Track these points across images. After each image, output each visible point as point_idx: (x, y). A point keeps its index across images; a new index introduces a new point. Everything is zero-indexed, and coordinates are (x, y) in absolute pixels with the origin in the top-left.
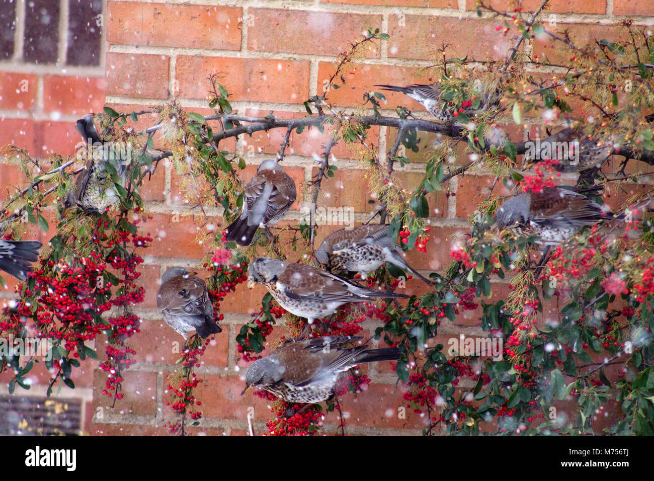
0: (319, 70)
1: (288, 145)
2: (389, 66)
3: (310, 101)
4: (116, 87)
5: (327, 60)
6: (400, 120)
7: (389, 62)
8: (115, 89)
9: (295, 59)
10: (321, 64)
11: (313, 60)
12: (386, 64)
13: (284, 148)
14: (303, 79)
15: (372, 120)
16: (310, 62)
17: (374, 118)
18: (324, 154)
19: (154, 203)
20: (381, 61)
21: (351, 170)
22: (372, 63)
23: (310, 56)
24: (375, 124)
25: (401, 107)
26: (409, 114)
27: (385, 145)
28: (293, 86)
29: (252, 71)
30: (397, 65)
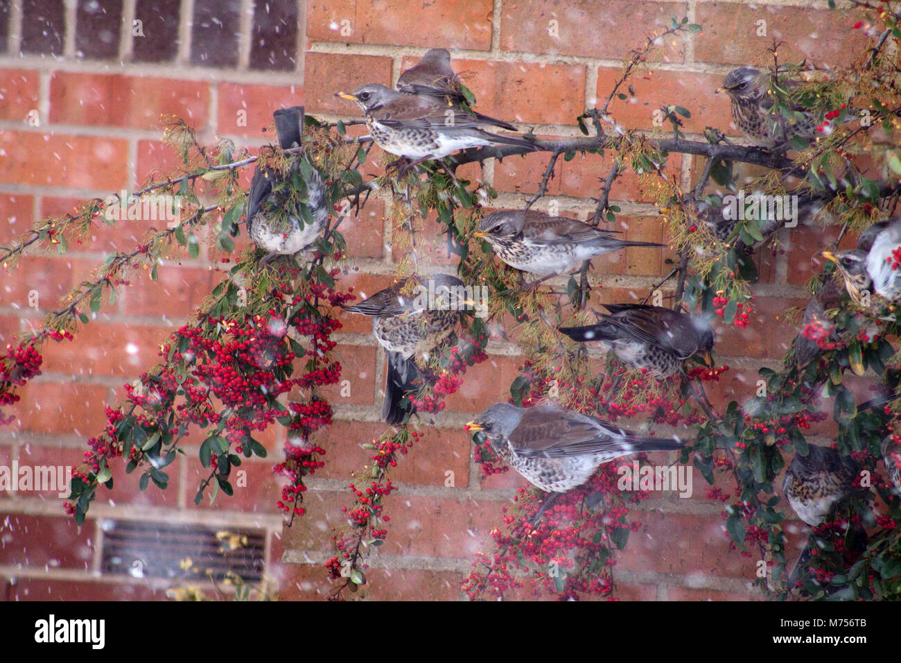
0: (598, 79)
1: (553, 176)
2: (696, 74)
3: (585, 116)
4: (319, 101)
5: (609, 64)
6: (710, 146)
7: (696, 68)
8: (317, 102)
9: (566, 63)
10: (601, 70)
11: (590, 64)
12: (692, 70)
13: (547, 180)
14: (577, 90)
15: (671, 145)
16: (587, 67)
17: (673, 142)
18: (603, 189)
19: (369, 260)
20: (684, 66)
21: (642, 218)
22: (673, 69)
23: (587, 60)
24: (675, 150)
25: (710, 129)
26: (723, 138)
27: (689, 183)
28: (563, 100)
29: (506, 79)
30: (708, 72)
